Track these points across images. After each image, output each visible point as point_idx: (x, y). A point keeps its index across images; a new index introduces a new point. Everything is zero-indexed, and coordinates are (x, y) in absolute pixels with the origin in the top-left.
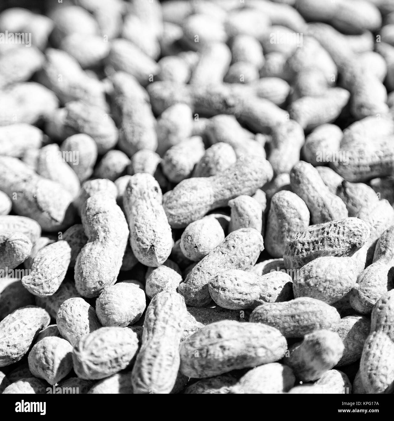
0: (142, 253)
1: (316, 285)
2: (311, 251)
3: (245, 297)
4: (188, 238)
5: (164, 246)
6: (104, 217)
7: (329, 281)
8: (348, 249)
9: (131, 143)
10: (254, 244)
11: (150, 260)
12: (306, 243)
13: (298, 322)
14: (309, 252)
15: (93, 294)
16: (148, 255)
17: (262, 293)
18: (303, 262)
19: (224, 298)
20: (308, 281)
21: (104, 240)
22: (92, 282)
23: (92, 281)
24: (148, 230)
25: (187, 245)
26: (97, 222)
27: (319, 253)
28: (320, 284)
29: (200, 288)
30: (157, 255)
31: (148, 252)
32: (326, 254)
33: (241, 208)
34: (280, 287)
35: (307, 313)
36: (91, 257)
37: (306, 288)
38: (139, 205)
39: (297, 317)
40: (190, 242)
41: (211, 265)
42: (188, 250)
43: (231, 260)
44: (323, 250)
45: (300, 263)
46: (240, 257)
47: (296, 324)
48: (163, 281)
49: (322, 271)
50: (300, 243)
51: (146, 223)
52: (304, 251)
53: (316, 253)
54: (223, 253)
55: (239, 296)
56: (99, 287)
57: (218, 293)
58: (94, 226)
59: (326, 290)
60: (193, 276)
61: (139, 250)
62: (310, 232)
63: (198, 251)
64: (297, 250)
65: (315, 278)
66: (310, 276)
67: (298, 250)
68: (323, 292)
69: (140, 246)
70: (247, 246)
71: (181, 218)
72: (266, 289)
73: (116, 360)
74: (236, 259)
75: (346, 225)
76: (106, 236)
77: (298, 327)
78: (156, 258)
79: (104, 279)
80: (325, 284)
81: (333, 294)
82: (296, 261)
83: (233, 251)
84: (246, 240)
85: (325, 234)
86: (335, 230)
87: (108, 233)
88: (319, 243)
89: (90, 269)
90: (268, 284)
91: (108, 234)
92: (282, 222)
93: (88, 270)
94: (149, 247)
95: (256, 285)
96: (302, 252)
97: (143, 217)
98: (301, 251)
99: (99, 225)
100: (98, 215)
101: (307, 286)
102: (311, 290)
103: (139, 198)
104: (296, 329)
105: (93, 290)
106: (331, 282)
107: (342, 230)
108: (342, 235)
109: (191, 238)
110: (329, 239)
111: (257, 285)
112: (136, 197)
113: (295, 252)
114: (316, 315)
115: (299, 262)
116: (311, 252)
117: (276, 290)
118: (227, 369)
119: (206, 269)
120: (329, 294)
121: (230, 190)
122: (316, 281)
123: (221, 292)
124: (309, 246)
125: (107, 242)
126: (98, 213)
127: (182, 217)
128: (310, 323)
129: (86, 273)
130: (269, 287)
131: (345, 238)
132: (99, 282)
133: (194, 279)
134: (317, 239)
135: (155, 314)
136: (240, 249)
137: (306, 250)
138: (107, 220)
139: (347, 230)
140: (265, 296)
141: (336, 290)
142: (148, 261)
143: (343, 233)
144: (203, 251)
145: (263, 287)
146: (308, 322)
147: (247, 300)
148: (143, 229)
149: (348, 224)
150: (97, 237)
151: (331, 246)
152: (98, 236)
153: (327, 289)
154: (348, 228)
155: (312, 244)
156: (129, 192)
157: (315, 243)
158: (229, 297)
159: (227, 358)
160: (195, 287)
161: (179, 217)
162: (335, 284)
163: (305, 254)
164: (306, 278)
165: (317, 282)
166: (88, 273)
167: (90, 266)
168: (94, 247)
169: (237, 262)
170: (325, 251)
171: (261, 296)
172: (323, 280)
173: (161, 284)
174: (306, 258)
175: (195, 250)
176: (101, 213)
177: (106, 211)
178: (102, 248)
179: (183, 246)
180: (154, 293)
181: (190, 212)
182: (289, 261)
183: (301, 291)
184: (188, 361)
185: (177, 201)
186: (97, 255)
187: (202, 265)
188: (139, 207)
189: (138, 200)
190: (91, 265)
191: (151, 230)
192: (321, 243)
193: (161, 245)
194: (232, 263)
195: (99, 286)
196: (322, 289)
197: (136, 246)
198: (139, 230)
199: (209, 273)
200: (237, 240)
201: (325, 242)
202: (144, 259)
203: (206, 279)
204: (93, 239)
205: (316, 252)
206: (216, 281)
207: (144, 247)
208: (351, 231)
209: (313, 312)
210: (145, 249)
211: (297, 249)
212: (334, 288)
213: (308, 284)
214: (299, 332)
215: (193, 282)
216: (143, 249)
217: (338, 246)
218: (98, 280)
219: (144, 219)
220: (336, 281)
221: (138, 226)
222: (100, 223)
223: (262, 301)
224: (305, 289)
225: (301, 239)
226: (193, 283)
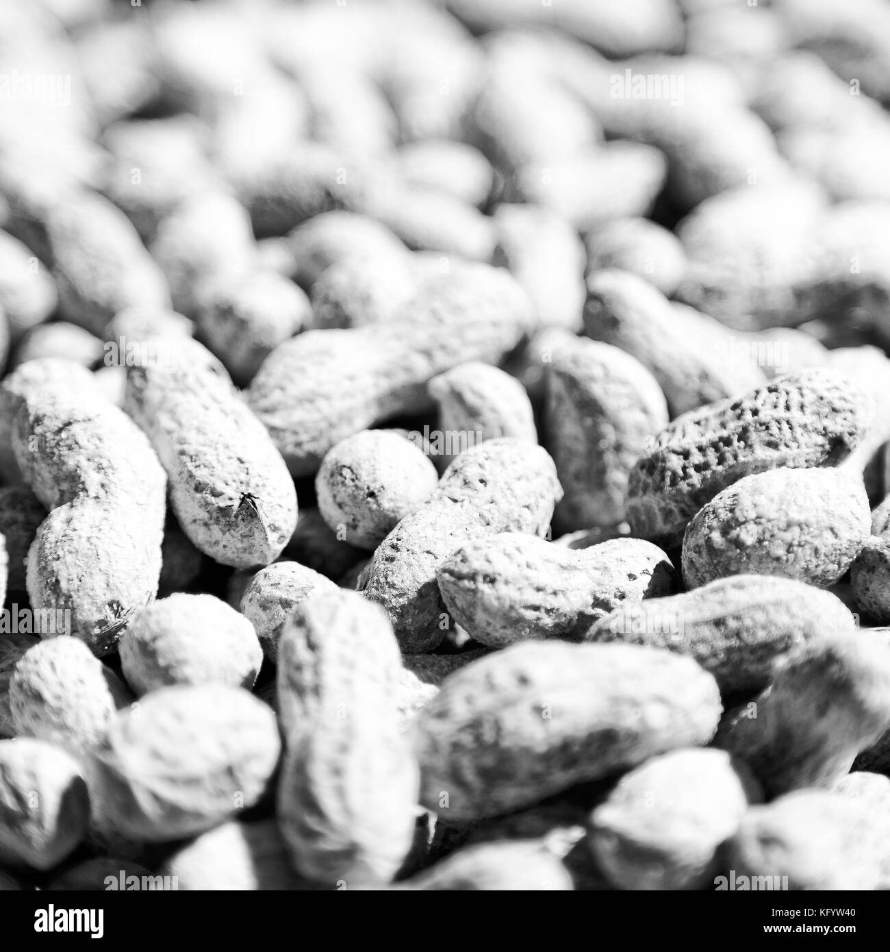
0: (217, 524)
1: (760, 541)
2: (714, 467)
3: (551, 602)
4: (341, 475)
5: (279, 497)
6: (89, 433)
7: (800, 525)
8: (822, 453)
9: (95, 304)
10: (538, 474)
11: (245, 540)
12: (695, 451)
13: (738, 634)
14: (708, 473)
15: (98, 644)
16: (237, 526)
17: (597, 588)
18: (693, 504)
19: (496, 603)
20: (734, 533)
21: (102, 493)
22: (92, 604)
23: (90, 601)
24: (223, 458)
25: (343, 494)
26: (70, 448)
27: (738, 471)
28: (772, 536)
29: (413, 594)
30: (266, 522)
31: (236, 516)
32: (762, 467)
33: (474, 392)
34: (645, 572)
35: (760, 607)
36: (74, 538)
37: (730, 554)
38: (176, 405)
39: (732, 624)
40: (351, 483)
41: (430, 532)
42: (347, 509)
43: (481, 516)
44: (750, 458)
45: (686, 508)
46: (504, 506)
47: (734, 642)
48: (297, 586)
49: (772, 500)
50: (674, 452)
51: (212, 441)
52: (691, 471)
53: (731, 471)
54: (455, 501)
55: (536, 599)
56: (113, 620)
57: (474, 592)
58: (65, 459)
59: (793, 552)
60: (382, 566)
61: (206, 516)
62: (698, 423)
63: (379, 505)
64: (669, 473)
65: (756, 523)
66: (737, 520)
67: (674, 474)
68: (785, 558)
69: (207, 504)
70: (519, 479)
71: (304, 437)
72: (606, 580)
73: (230, 771)
74: (496, 512)
75: (804, 383)
76: (105, 482)
77: (740, 649)
78: (263, 530)
79: (125, 594)
80: (788, 536)
81: (814, 560)
82: (673, 506)
83: (485, 493)
84: (514, 462)
85: (748, 417)
86: (775, 400)
87: (109, 471)
88: (736, 443)
89: (79, 569)
90: (609, 565)
91: (111, 475)
92: (595, 426)
93: (74, 572)
94: (236, 503)
95: (575, 568)
96: (686, 476)
97: (199, 430)
98: (681, 473)
99: (80, 454)
100: (70, 427)
101: (734, 547)
102: (749, 557)
103: (173, 390)
104: (735, 657)
105: (97, 631)
106: (804, 527)
107: (795, 399)
108: (800, 413)
109: (352, 471)
110: (764, 427)
111: (579, 569)
112: (162, 389)
113: (663, 479)
114: (788, 611)
115: (683, 506)
116: (714, 472)
117: (634, 579)
118: (561, 778)
119: (417, 542)
120: (803, 564)
121: (428, 354)
122: (760, 528)
123: (484, 587)
124: (705, 455)
125: (112, 495)
126: (69, 424)
127: (306, 432)
128: (775, 633)
129: (69, 580)
130: (615, 574)
131: (809, 419)
132: (110, 605)
133: (390, 573)
134: (725, 433)
135: (312, 646)
136: (505, 487)
137: (698, 468)
138: (100, 439)
139: (810, 398)
140: (607, 596)
141: (823, 550)
142: (239, 545)
143: (802, 407)
144: (392, 504)
145: (597, 574)
146: (770, 632)
147: (557, 610)
148: (209, 457)
149: (809, 380)
150: (81, 486)
151: (772, 445)
152: (83, 483)
153: (795, 548)
154: (813, 391)
155: (713, 450)
156: (138, 381)
157: (721, 444)
158: (511, 600)
159: (557, 741)
160: (395, 592)
161: (295, 433)
162: (816, 532)
163: (696, 479)
164: (726, 529)
165: (764, 533)
166: (76, 581)
167: (77, 562)
168: (75, 513)
169: (500, 522)
170: (756, 460)
171: (596, 599)
172: (783, 525)
173: (295, 594)
174: (700, 490)
175: (368, 503)
176: (77, 421)
177: (91, 415)
178: (102, 514)
179: (330, 500)
180: (278, 623)
181: (325, 418)
182: (649, 511)
183: (716, 565)
184: (441, 763)
185: (282, 389)
186: (92, 532)
187: (404, 535)
188: (179, 410)
189: (170, 395)
190: (80, 557)
191: (230, 458)
192: (739, 441)
193: (269, 494)
194: (488, 524)
195: (113, 616)
196: (781, 552)
197: (196, 506)
198: (198, 463)
199: (428, 552)
200: (487, 464)
201: (753, 437)
202: (226, 539)
203: (426, 568)
204: (67, 495)
205: (731, 467)
206: (462, 561)
207: (222, 505)
208: (822, 398)
209: (777, 604)
210: (224, 511)
211: (669, 469)
212: (817, 543)
213: (738, 543)
214: (744, 667)
215: (389, 580)
216: (220, 509)
217: (794, 445)
218: (109, 597)
219: (204, 434)
220: (818, 522)
221: (192, 453)
222: (80, 448)
223: (599, 611)
224: (730, 559)
225: (677, 443)
226: (387, 583)
